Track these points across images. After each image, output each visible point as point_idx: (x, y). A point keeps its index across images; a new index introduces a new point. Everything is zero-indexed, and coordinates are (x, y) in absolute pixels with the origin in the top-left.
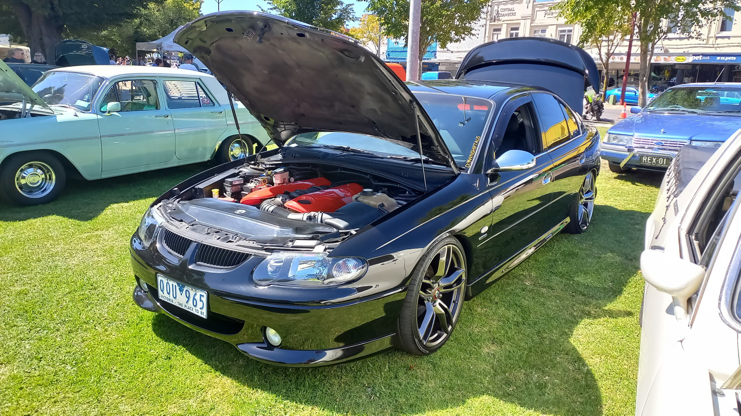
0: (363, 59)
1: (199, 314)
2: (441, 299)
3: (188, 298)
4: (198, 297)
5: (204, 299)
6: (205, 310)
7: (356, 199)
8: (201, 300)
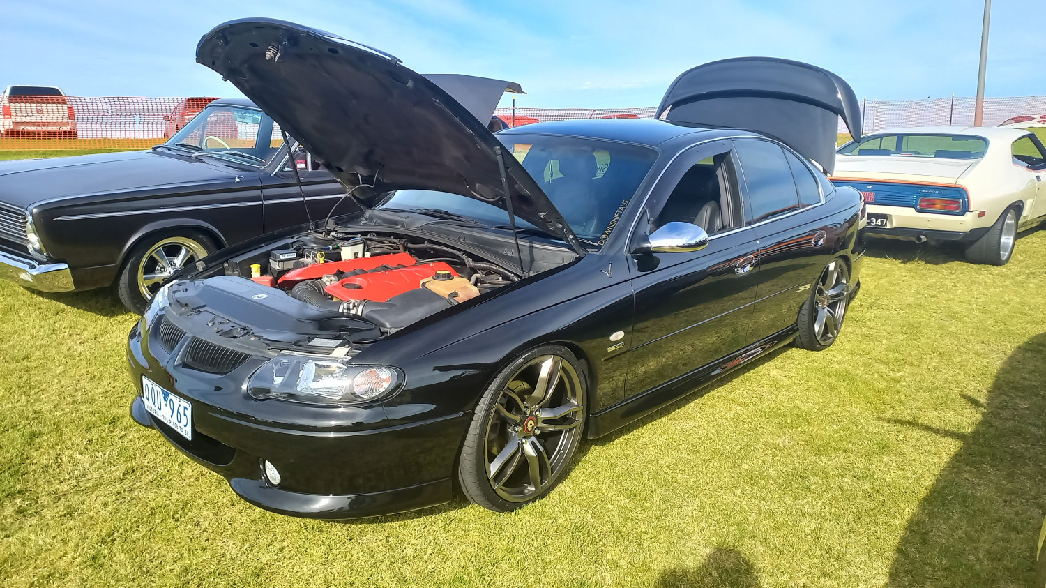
0: (410, 84)
1: (183, 434)
2: (538, 437)
3: (173, 410)
4: (181, 410)
5: (188, 413)
6: (189, 429)
7: (424, 284)
8: (185, 415)
